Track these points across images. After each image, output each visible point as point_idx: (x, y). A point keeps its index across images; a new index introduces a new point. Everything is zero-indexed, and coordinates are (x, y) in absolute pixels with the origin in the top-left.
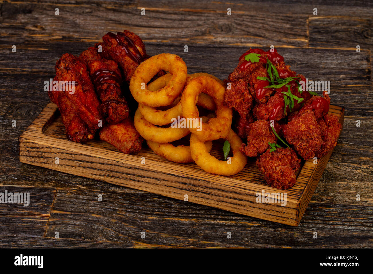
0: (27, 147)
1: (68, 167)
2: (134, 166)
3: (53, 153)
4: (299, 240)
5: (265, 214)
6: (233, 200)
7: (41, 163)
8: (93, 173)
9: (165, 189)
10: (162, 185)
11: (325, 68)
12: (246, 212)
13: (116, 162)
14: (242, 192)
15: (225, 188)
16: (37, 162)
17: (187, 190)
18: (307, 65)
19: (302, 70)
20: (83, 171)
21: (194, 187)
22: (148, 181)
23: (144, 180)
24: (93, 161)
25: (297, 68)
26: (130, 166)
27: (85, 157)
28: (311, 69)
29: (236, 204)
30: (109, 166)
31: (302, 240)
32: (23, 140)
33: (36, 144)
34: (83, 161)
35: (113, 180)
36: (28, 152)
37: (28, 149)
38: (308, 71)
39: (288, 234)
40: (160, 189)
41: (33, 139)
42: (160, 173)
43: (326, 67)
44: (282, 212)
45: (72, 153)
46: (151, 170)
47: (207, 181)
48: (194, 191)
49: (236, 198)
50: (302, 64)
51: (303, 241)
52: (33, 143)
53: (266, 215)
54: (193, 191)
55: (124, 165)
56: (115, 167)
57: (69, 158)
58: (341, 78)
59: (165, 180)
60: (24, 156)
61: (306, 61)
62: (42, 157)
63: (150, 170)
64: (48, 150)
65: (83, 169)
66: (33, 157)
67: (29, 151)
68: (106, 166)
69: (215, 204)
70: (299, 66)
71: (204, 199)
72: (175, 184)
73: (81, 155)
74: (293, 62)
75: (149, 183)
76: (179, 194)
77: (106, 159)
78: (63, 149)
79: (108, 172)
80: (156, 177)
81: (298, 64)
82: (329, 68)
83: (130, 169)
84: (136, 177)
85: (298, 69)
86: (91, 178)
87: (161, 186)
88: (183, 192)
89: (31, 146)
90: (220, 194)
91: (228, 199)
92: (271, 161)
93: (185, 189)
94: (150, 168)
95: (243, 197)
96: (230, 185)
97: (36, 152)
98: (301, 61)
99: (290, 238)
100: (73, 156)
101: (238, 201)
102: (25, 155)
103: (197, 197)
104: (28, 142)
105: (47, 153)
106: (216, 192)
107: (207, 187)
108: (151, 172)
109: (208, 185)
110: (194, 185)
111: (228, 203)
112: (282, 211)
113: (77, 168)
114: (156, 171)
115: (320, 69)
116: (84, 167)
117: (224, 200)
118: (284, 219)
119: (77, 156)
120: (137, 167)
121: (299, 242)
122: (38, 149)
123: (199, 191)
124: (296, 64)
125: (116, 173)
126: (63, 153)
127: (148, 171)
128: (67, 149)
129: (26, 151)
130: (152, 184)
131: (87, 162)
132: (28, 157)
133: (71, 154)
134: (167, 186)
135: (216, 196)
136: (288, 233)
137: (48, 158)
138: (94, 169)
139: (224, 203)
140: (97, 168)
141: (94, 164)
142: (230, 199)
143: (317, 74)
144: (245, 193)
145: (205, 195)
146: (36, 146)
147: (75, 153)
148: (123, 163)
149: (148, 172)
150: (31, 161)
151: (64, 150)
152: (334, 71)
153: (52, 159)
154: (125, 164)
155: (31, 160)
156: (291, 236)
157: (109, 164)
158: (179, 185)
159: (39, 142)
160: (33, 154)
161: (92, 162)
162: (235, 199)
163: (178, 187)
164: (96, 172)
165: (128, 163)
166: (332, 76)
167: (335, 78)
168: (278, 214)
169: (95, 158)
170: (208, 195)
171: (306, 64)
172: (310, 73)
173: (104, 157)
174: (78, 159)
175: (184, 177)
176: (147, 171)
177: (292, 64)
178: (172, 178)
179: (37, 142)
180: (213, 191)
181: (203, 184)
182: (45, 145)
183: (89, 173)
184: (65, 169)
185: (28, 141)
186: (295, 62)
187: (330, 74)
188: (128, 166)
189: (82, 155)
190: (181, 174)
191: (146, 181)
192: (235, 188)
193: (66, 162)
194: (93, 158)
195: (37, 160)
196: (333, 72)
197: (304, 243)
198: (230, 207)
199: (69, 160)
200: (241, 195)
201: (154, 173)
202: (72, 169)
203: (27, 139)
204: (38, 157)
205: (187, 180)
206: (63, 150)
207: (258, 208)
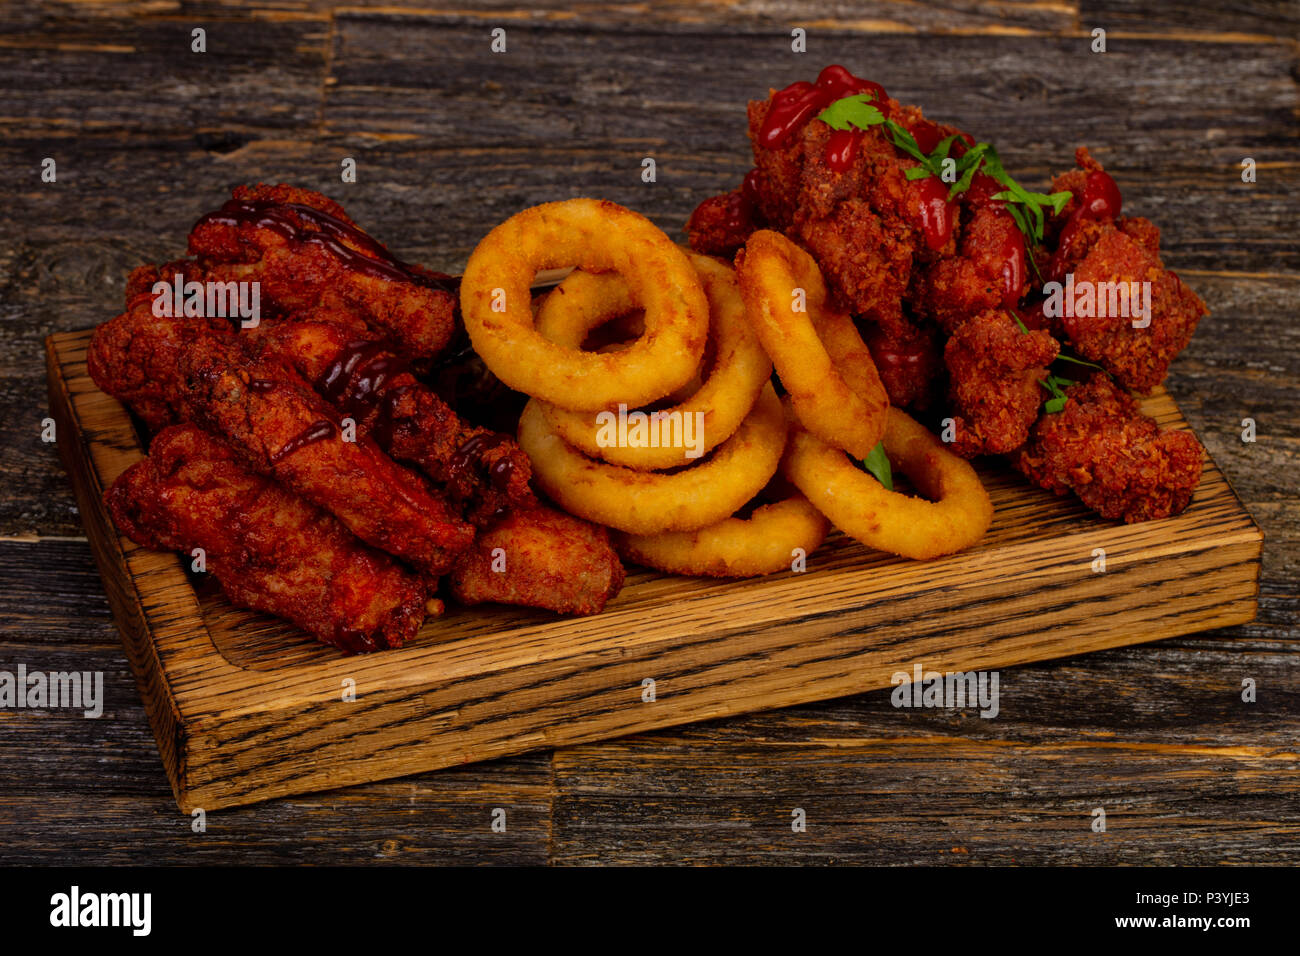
0: (221, 744)
1: (397, 753)
2: (666, 645)
3: (332, 722)
4: (1139, 707)
5: (1150, 620)
6: (1037, 618)
7: (280, 782)
8: (502, 735)
9: (783, 682)
10: (775, 671)
11: (1148, 107)
12: (1084, 641)
13: (593, 656)
14: (1070, 576)
15: (1011, 585)
16: (262, 786)
17: (870, 651)
18: (1084, 95)
19: (1068, 112)
20: (458, 745)
21: (898, 629)
22: (720, 678)
23: (704, 682)
24: (504, 687)
25: (1051, 106)
26: (654, 648)
27: (468, 685)
28: (1099, 109)
29: (1047, 629)
30: (568, 683)
31: (1147, 707)
32: (204, 722)
33: (260, 714)
34: (459, 706)
35: (582, 727)
36: (223, 762)
37: (223, 749)
38: (1091, 115)
39: (1096, 687)
40: (768, 685)
41: (240, 703)
42: (768, 627)
43: (1152, 102)
44: (1208, 591)
45: (412, 692)
46: (736, 631)
47: (945, 589)
48: (899, 641)
49: (1048, 605)
50: (1065, 91)
51: (1151, 710)
52: (247, 717)
53: (1151, 625)
54: (894, 643)
55: (629, 654)
56: (592, 675)
57: (400, 716)
58: (1212, 141)
59: (789, 647)
60: (207, 783)
61: (1077, 81)
62: (282, 761)
63: (729, 632)
64: (312, 719)
65: (459, 736)
66: (243, 773)
67: (226, 758)
68: (554, 687)
69: (970, 659)
70: (1055, 99)
71: (931, 658)
72: (824, 646)
73: (453, 683)
74: (1035, 86)
75: (723, 683)
76: (841, 675)
77: (555, 660)
78: (376, 692)
79: (563, 706)
80: (752, 651)
81: (1050, 94)
82: (1164, 106)
83: (651, 659)
84: (673, 682)
85: (1054, 111)
86: (492, 755)
87: (772, 675)
88: (856, 662)
89: (234, 733)
90: (992, 614)
91: (1021, 621)
92: (1097, 436)
93: (865, 650)
94: (731, 625)
95: (1073, 593)
96: (1020, 567)
97: (258, 750)
98: (1059, 82)
99: (1105, 701)
100: (420, 701)
101: (1055, 614)
102: (210, 778)
103: (909, 660)
104: (224, 723)
105: (306, 736)
106: (977, 613)
107: (946, 610)
108: (733, 640)
109: (950, 602)
110: (896, 623)
111: (1021, 634)
112: (1209, 586)
113: (437, 740)
114: (752, 629)
115: (1131, 110)
116: (464, 728)
117: (1007, 632)
118: (1215, 612)
119: (434, 694)
120: (680, 642)
121: (1139, 713)
122: (269, 734)
123: (915, 637)
124: (1044, 92)
125: (593, 699)
126: (376, 706)
127: (723, 639)
128: (391, 687)
129: (213, 762)
130: (737, 683)
131: (478, 701)
132: (223, 784)
133: (411, 697)
134: (797, 667)
135: (977, 627)
136: (1095, 685)
137: (312, 750)
138: (504, 717)
139: (1004, 641)
140: (518, 709)
141: (505, 699)
142: (1026, 620)
143: (1125, 128)
144: (1081, 574)
145: (936, 640)
146: (259, 723)
147: (430, 687)
148: (623, 650)
149: (721, 643)
150: (235, 795)
151: (381, 691)
152: (1182, 115)
153: (330, 748)
154: (629, 648)
155: (237, 788)
156: (1110, 692)
157: (566, 676)
158: (839, 643)
159: (271, 704)
160: (244, 762)
161: (495, 696)
162: (1045, 610)
163: (838, 652)
164: (511, 725)
165: (641, 641)
166: (1179, 133)
167: (1188, 139)
168: (1195, 603)
169: (510, 675)
170: (947, 638)
171: (1080, 91)
172: (1098, 124)
173: (545, 657)
174: (439, 706)
175: (858, 609)
176: (717, 640)
177: (1031, 91)
178: (815, 628)
179: (261, 708)
180: (966, 615)
181: (929, 605)
182: (300, 706)
183: (486, 743)
184: (379, 766)
185: (224, 716)
186: (1040, 85)
187: (1171, 127)
188: (646, 650)
189: (455, 682)
190: (844, 601)
191: (713, 681)
192: (1044, 572)
193: (388, 736)
194: (503, 676)
195: (266, 776)
196: (1177, 120)
197: (1157, 716)
198: (1022, 648)
199: (401, 723)
200: (1065, 588)
201: (746, 638)
202: (412, 754)
203: (216, 714)
204: (268, 764)
205: (870, 612)
206: (377, 697)
207: (1126, 610)
